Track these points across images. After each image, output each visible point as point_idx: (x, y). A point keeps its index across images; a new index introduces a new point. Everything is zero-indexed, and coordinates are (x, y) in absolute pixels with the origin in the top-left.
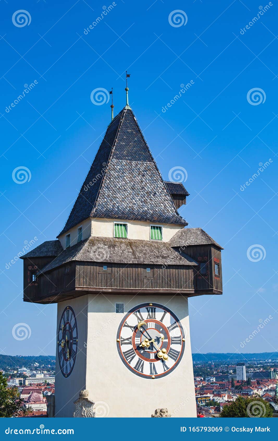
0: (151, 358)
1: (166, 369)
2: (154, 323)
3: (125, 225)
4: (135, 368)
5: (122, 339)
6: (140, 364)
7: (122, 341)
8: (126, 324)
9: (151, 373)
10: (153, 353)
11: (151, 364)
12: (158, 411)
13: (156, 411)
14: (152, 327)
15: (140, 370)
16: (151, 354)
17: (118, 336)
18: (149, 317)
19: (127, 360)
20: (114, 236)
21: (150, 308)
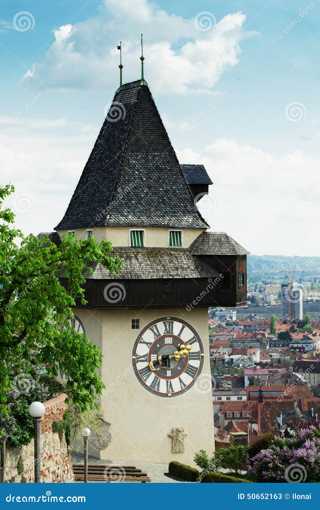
0: (168, 375)
1: (183, 386)
2: (172, 338)
3: (141, 232)
4: (151, 386)
5: (138, 357)
6: (156, 381)
7: (137, 358)
8: (142, 341)
9: (168, 391)
10: (170, 370)
11: (167, 382)
12: (175, 430)
13: (172, 430)
14: (169, 343)
15: (156, 388)
16: (168, 371)
17: (134, 353)
18: (166, 332)
19: (143, 378)
20: (130, 246)
21: (167, 322)
